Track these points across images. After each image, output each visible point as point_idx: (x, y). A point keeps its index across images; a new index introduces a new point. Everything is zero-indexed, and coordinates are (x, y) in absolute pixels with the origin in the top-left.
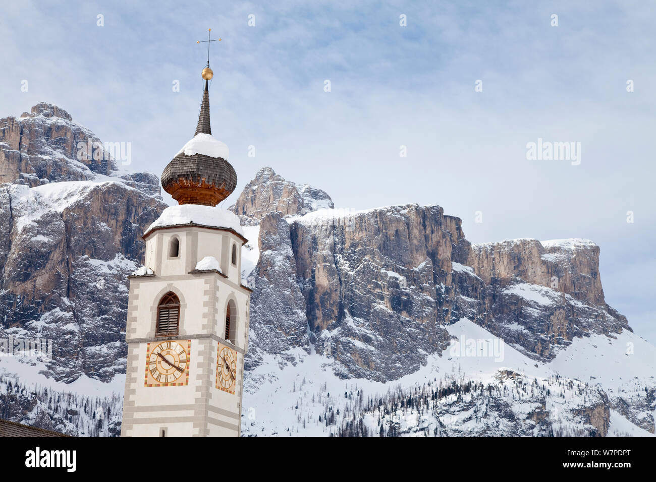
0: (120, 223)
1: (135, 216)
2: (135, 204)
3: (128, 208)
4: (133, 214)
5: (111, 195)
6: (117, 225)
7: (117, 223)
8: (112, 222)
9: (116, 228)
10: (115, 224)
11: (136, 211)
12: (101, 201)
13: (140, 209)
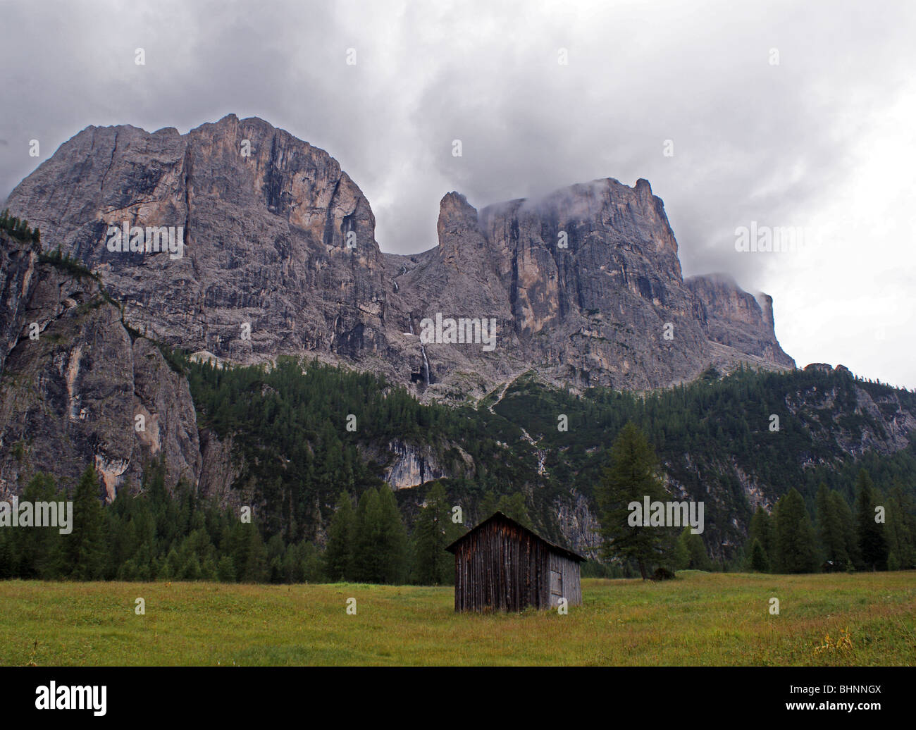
0: (263, 166)
1: (282, 161)
2: (283, 146)
3: (274, 148)
4: (281, 157)
5: (251, 131)
6: (258, 167)
7: (258, 164)
8: (252, 162)
9: (257, 170)
10: (256, 165)
11: (284, 155)
12: (237, 135)
13: (289, 153)
